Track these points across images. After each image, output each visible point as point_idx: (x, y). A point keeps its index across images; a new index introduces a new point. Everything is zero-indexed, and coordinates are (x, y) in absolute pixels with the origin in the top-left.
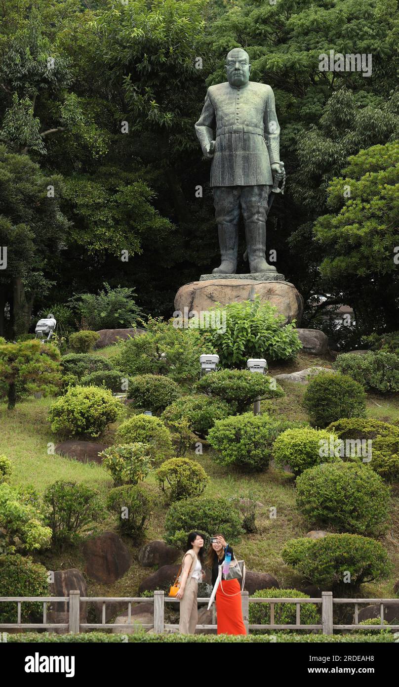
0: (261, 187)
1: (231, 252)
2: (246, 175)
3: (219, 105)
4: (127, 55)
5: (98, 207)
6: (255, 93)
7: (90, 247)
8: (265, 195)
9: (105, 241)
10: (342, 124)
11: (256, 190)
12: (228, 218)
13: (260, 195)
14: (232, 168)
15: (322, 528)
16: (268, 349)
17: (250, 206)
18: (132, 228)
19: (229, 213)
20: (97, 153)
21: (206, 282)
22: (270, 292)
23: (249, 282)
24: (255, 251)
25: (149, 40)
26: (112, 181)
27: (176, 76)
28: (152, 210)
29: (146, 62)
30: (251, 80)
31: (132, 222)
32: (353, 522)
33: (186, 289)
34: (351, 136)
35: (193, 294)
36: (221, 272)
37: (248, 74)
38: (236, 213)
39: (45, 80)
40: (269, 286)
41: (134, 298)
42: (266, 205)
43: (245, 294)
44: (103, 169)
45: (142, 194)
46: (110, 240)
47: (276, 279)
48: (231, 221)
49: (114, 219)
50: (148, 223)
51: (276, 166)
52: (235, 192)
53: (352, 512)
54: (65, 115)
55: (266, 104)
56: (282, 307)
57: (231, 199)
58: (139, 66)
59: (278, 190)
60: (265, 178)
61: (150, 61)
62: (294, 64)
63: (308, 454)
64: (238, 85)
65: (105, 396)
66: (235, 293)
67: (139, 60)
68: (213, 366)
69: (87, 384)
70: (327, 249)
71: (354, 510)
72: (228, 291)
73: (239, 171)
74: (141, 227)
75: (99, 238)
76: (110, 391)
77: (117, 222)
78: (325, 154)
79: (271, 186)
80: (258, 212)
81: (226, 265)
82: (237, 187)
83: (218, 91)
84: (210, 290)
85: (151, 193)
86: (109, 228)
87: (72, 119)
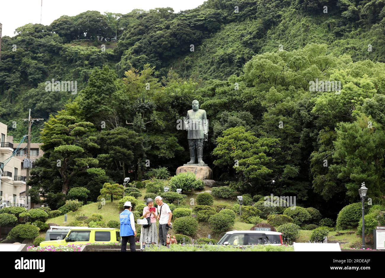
0: (201, 139)
1: (193, 157)
2: (196, 136)
3: (190, 116)
4: (171, 100)
5: (162, 144)
6: (200, 113)
7: (159, 155)
8: (202, 141)
9: (164, 154)
10: (226, 121)
11: (199, 140)
12: (192, 148)
13: (200, 142)
14: (192, 134)
15: (179, 233)
16: (191, 186)
17: (198, 145)
18: (172, 150)
19: (192, 146)
20: (162, 128)
21: (185, 166)
22: (201, 169)
23: (196, 166)
24: (199, 157)
25: (177, 96)
26: (167, 136)
27: (185, 106)
28: (178, 145)
29: (176, 102)
30: (199, 109)
31: (172, 148)
32: (186, 232)
33: (179, 168)
34: (226, 125)
35: (181, 169)
36: (189, 163)
37: (198, 107)
38: (194, 146)
39: (146, 108)
40: (201, 167)
41: (167, 170)
42: (203, 144)
43: (194, 170)
44: (165, 133)
45: (175, 140)
46: (165, 153)
47: (204, 165)
48: (193, 149)
49: (166, 147)
50: (176, 148)
51: (205, 133)
52: (194, 141)
53: (186, 229)
54: (152, 118)
55: (203, 115)
56: (204, 173)
57: (193, 143)
58: (174, 104)
59: (206, 140)
60: (202, 137)
61: (177, 102)
62: (214, 103)
63: (181, 214)
64: (195, 110)
65: (133, 199)
66: (192, 169)
67: (174, 102)
68: (167, 191)
69: (129, 196)
70: (216, 157)
71: (187, 228)
72: (190, 169)
73: (194, 135)
74: (174, 150)
75: (162, 153)
76: (134, 197)
77: (167, 148)
78: (219, 130)
79: (204, 139)
80: (200, 146)
81: (191, 161)
82: (194, 139)
83: (190, 112)
84: (185, 169)
85: (177, 140)
86: (164, 150)
87: (154, 119)
